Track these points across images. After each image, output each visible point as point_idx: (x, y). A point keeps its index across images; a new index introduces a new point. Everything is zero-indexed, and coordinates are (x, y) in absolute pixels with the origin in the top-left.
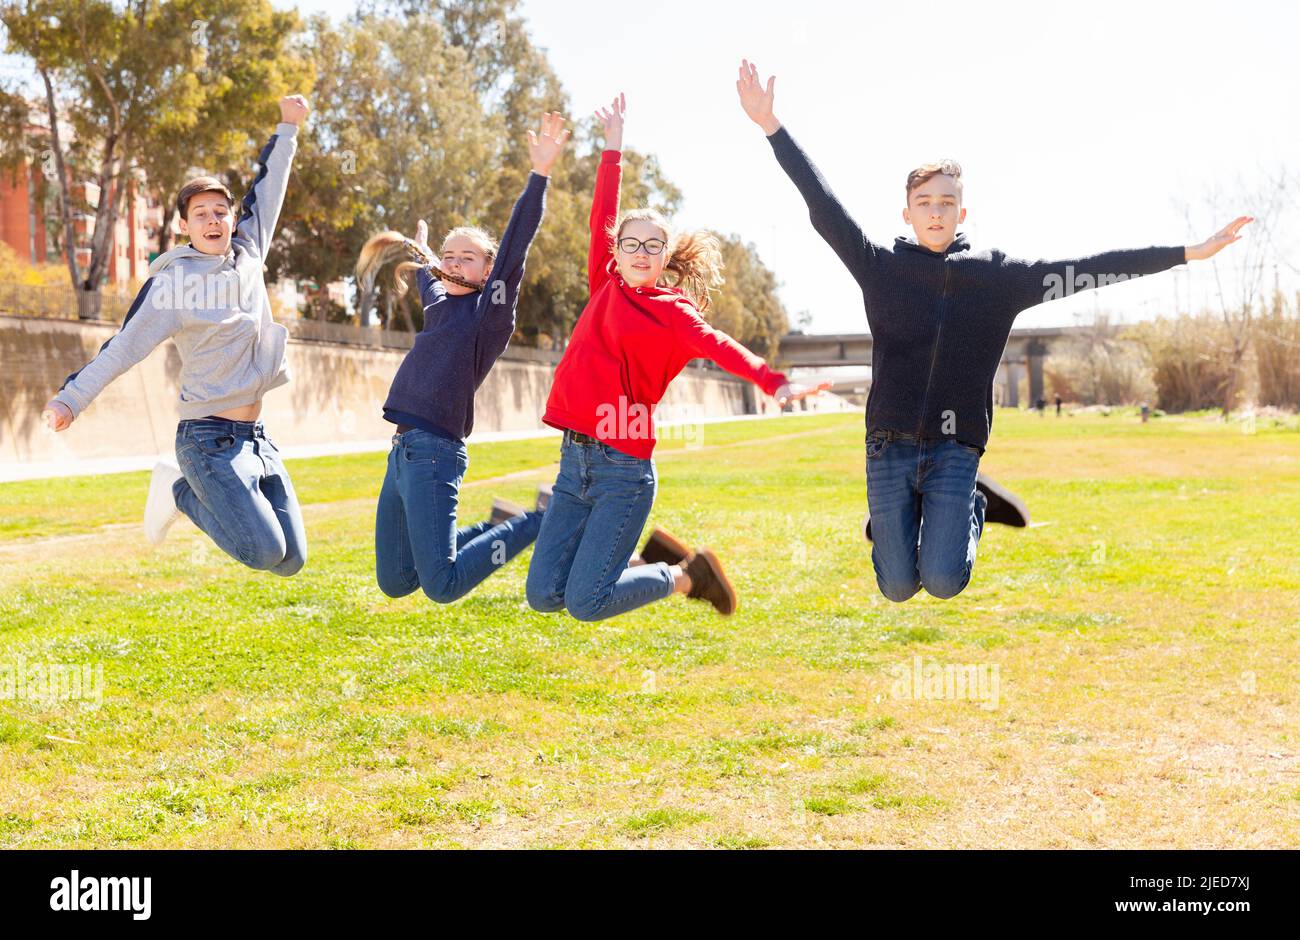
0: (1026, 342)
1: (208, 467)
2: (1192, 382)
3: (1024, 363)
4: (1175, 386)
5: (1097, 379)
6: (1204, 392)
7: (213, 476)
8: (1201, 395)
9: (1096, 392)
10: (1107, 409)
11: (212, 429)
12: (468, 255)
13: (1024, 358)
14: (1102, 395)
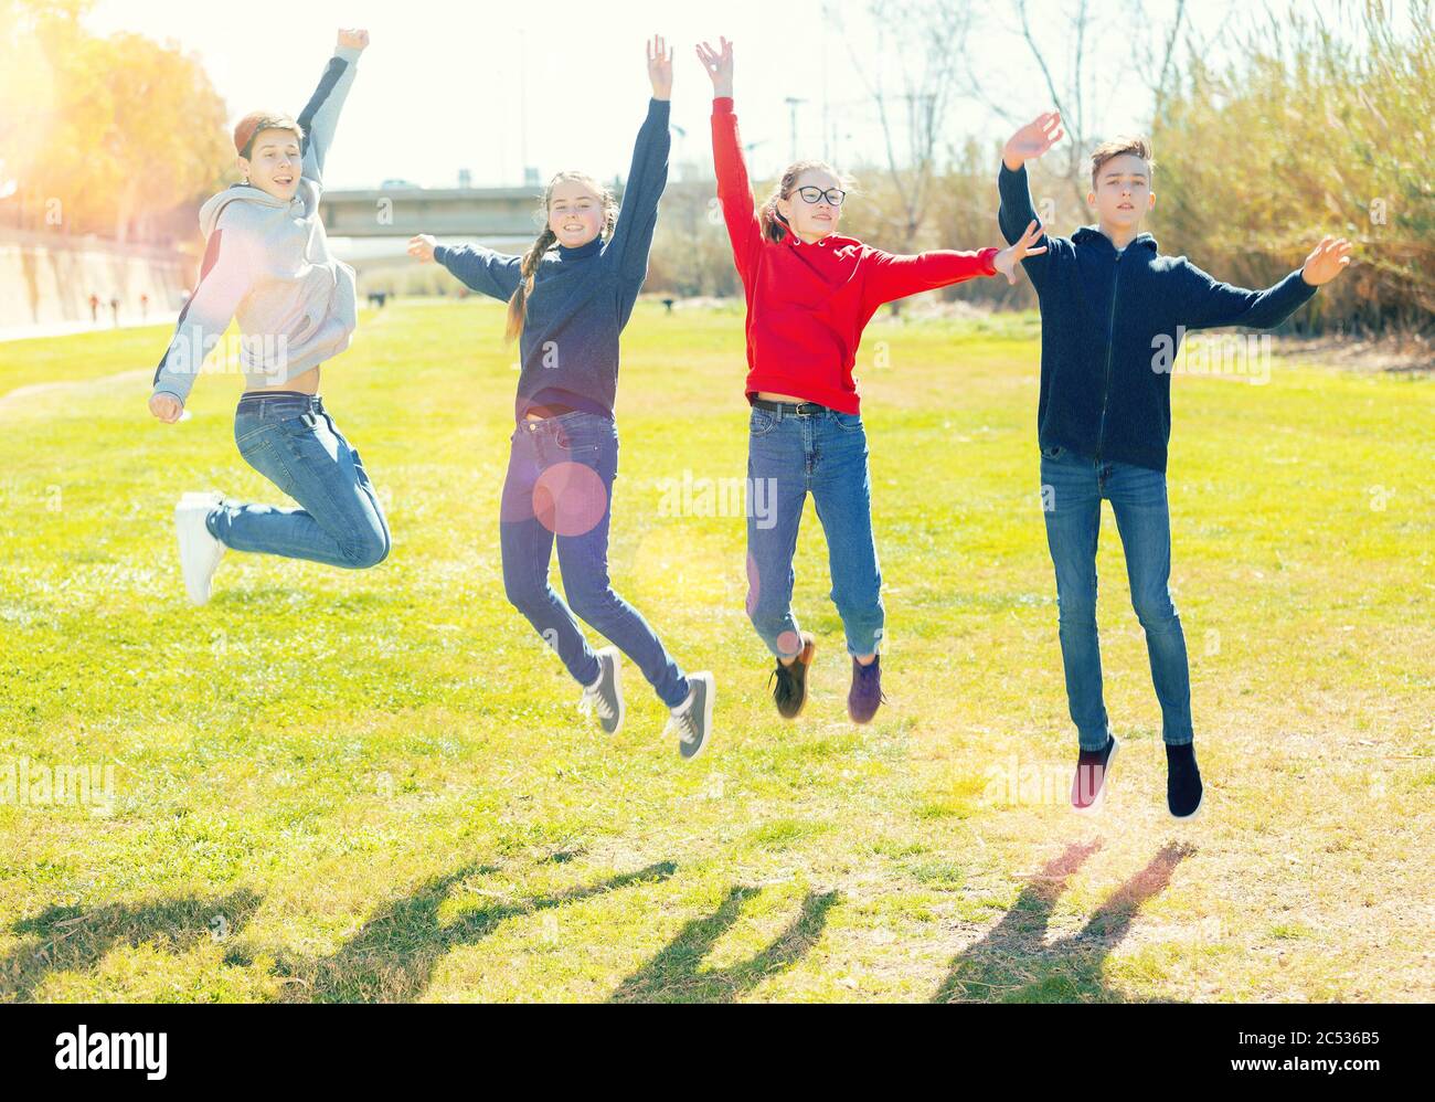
1: (297, 450)
5: (702, 257)
7: (304, 461)
9: (700, 278)
10: (719, 303)
11: (293, 406)
12: (583, 202)
14: (710, 282)
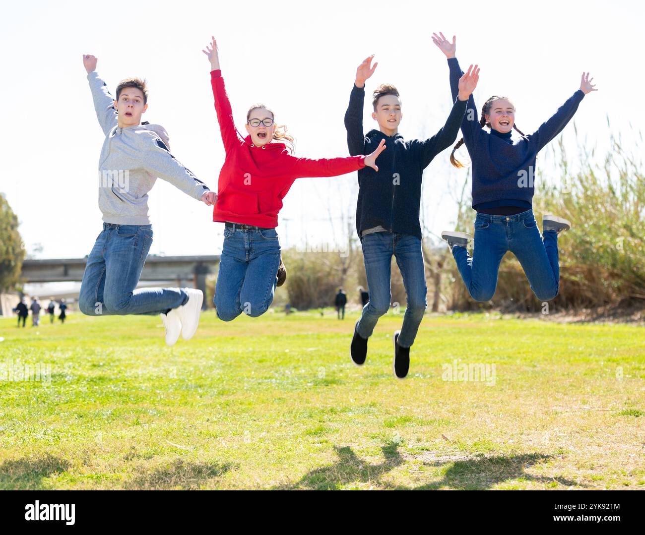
0: (194, 265)
2: (312, 290)
3: (191, 280)
4: (302, 294)
6: (320, 297)
8: (318, 299)
13: (192, 276)
